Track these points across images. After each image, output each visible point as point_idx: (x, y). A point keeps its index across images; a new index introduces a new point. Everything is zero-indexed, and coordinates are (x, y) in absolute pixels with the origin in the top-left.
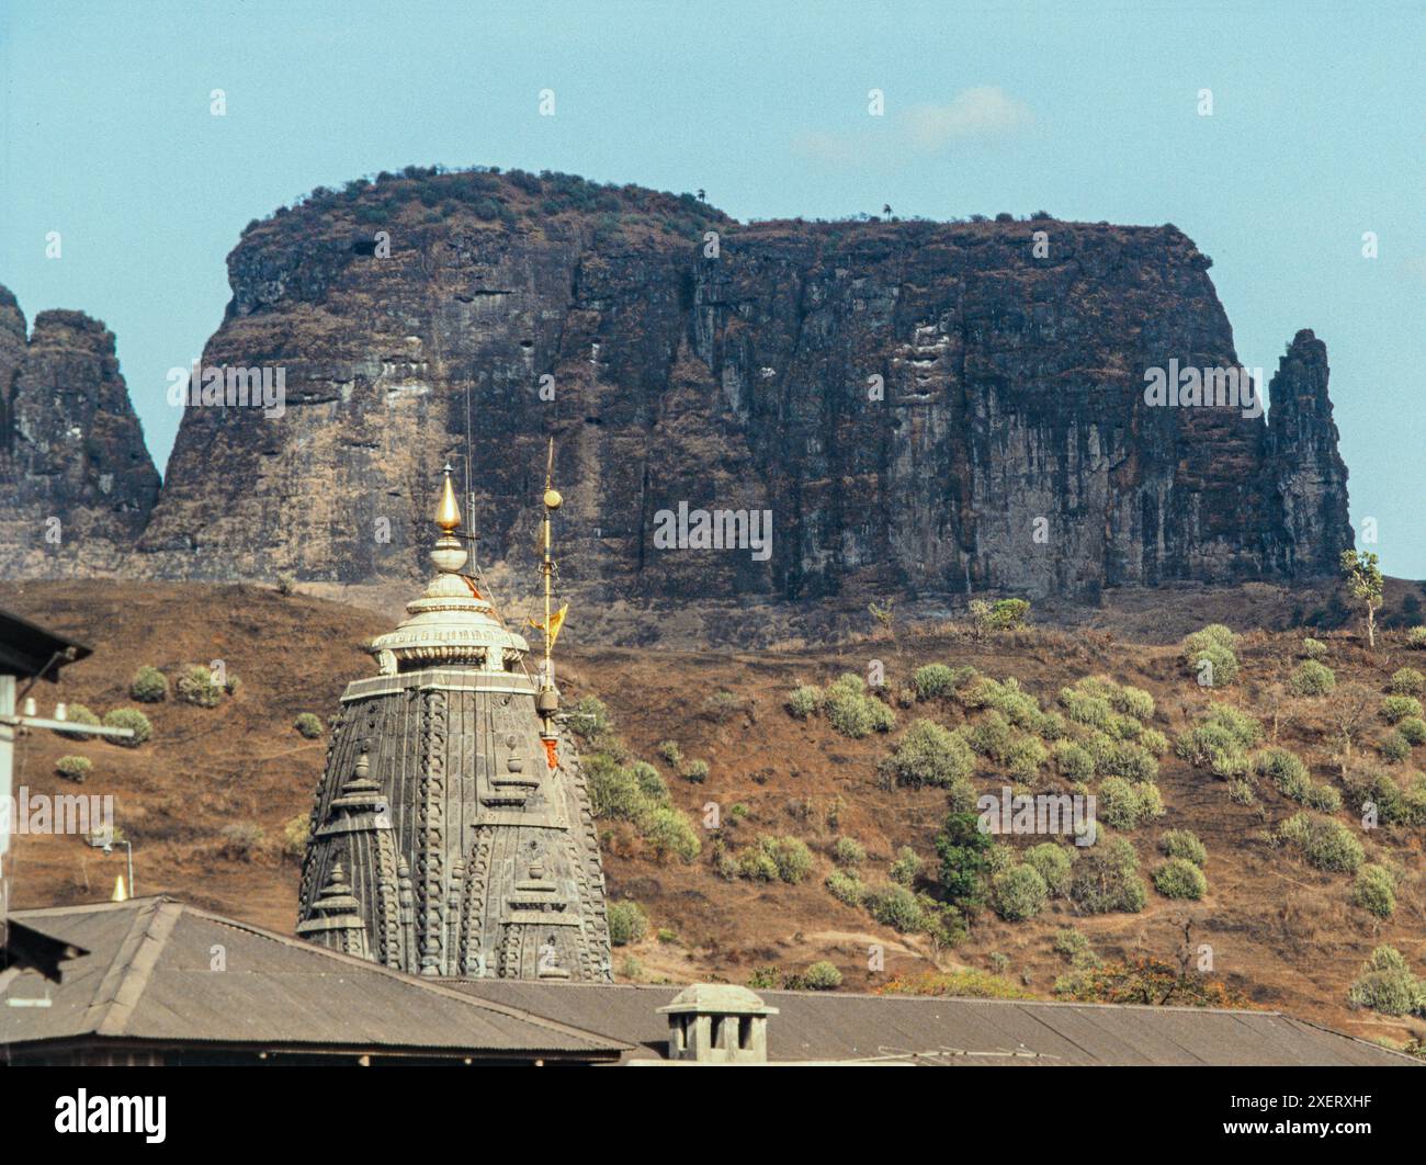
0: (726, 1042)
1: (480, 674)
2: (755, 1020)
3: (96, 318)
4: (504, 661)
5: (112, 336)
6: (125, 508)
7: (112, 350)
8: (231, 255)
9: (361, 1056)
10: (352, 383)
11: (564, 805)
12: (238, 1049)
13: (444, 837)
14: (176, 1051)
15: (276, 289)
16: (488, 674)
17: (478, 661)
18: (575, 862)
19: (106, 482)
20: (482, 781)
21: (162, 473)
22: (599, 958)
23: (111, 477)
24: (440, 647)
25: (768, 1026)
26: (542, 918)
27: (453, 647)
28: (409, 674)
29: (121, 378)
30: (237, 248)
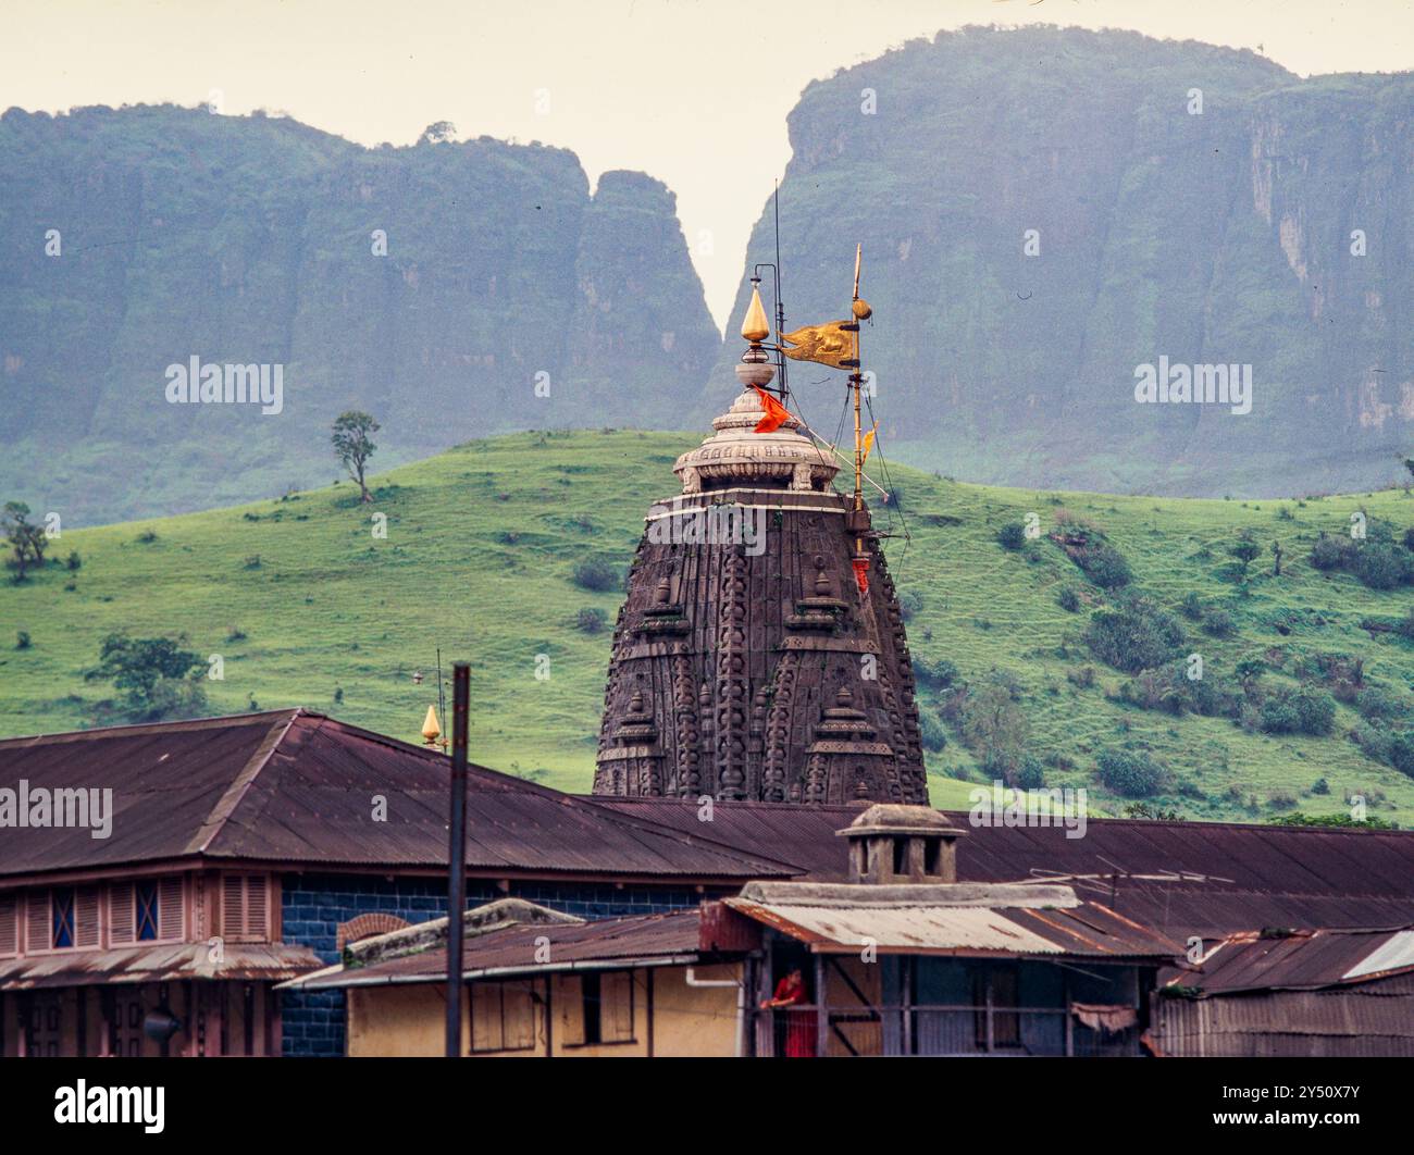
0: (912, 867)
1: (785, 492)
2: (943, 844)
3: (658, 179)
4: (812, 478)
5: (673, 196)
6: (686, 365)
7: (673, 209)
8: (791, 114)
9: (501, 880)
10: (910, 240)
11: (875, 630)
12: (362, 871)
13: (747, 662)
14: (294, 874)
15: (836, 148)
16: (795, 492)
17: (784, 480)
18: (886, 689)
19: (667, 341)
20: (787, 605)
21: (723, 331)
22: (913, 790)
23: (672, 335)
24: (744, 464)
25: (958, 851)
26: (850, 748)
27: (759, 464)
28: (711, 493)
29: (682, 236)
30: (797, 107)
